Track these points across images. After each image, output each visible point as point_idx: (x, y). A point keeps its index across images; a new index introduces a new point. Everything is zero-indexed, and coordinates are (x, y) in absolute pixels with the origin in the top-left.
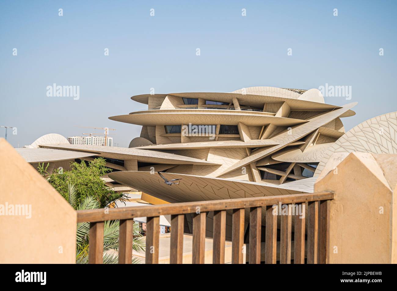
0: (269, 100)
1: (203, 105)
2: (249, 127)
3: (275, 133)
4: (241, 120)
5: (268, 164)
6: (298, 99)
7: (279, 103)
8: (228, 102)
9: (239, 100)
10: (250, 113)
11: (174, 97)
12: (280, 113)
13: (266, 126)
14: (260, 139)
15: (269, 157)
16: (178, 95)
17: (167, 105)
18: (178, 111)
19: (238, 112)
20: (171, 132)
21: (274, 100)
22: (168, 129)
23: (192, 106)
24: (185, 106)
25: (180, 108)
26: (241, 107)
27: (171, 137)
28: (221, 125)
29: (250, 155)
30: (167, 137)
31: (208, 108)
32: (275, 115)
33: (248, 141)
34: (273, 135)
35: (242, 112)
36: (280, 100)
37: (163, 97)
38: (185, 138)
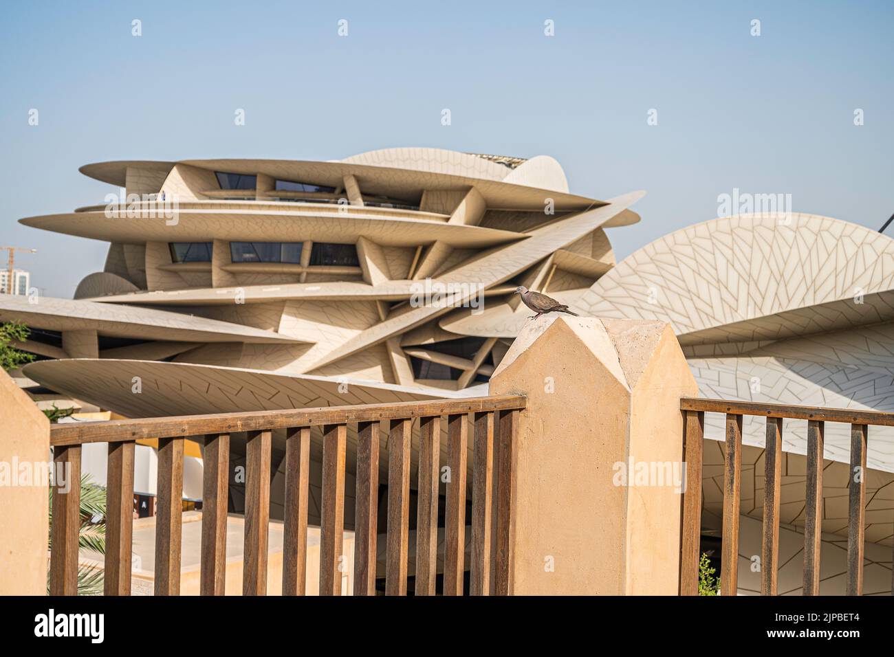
0: (435, 182)
1: (269, 191)
2: (385, 249)
3: (447, 264)
4: (365, 231)
5: (431, 341)
6: (506, 180)
7: (460, 190)
8: (331, 184)
9: (359, 180)
10: (387, 215)
11: (189, 169)
12: (460, 216)
13: (426, 247)
14: (412, 279)
15: (433, 324)
16: (203, 165)
17: (176, 188)
18: (203, 206)
19: (358, 211)
20: (186, 260)
21: (447, 183)
22: (179, 251)
23: (240, 193)
24: (224, 193)
25: (210, 198)
26: (368, 198)
27: (186, 271)
28: (316, 245)
29: (386, 320)
30: (175, 273)
31: (281, 199)
32: (447, 220)
33: (381, 283)
34: (443, 268)
35: (368, 212)
36: (461, 183)
37: (165, 168)
38: (222, 274)
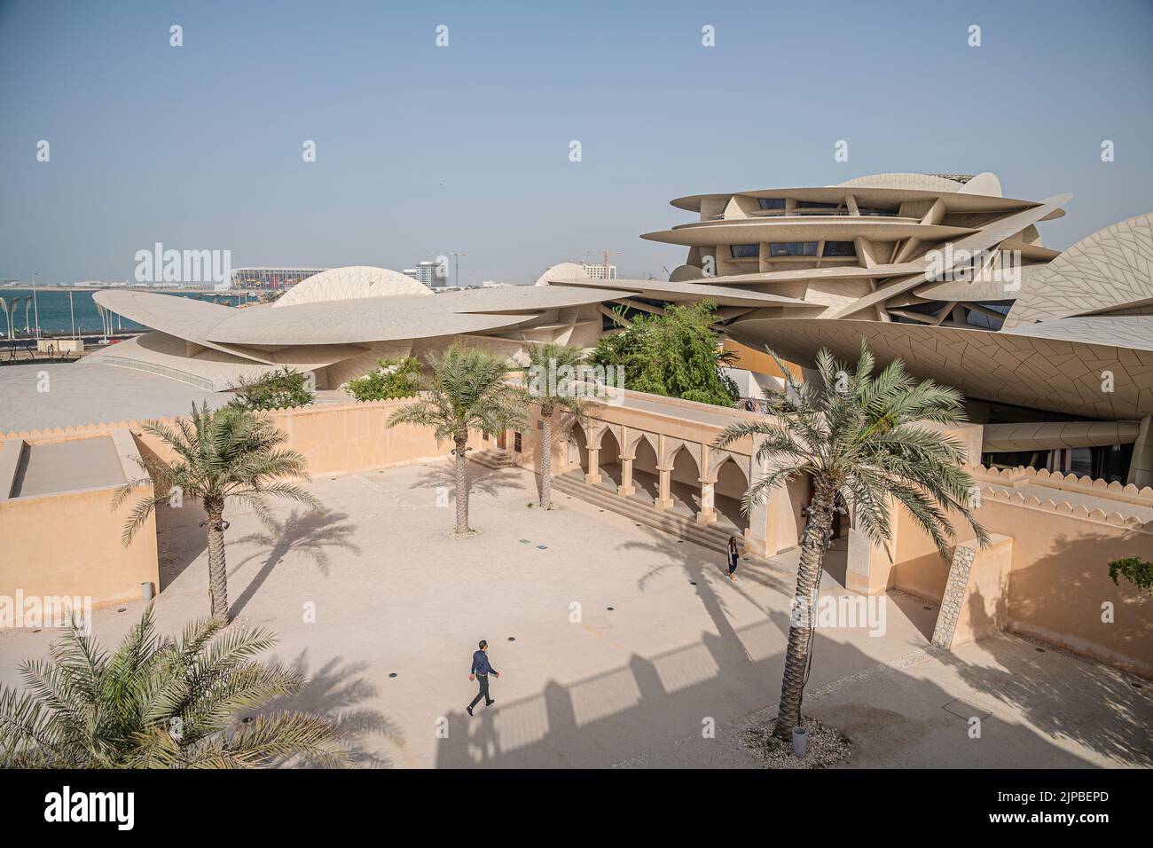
0: (912, 196)
1: (794, 209)
2: (873, 243)
3: (917, 252)
4: (863, 233)
5: (908, 304)
6: (959, 192)
7: (930, 201)
8: (836, 202)
9: (856, 198)
10: (874, 220)
11: (745, 199)
12: (928, 220)
13: (903, 242)
14: (893, 263)
15: (909, 293)
16: (751, 195)
17: (734, 211)
18: (755, 221)
19: (857, 219)
20: (741, 256)
21: (920, 196)
22: (736, 251)
23: (775, 211)
24: (764, 212)
25: (755, 215)
26: (864, 210)
27: (742, 263)
28: (827, 243)
29: (876, 291)
30: (734, 264)
31: (802, 215)
32: (920, 222)
33: (872, 266)
34: (914, 255)
35: (864, 219)
36: (930, 196)
37: (726, 199)
38: (766, 264)
